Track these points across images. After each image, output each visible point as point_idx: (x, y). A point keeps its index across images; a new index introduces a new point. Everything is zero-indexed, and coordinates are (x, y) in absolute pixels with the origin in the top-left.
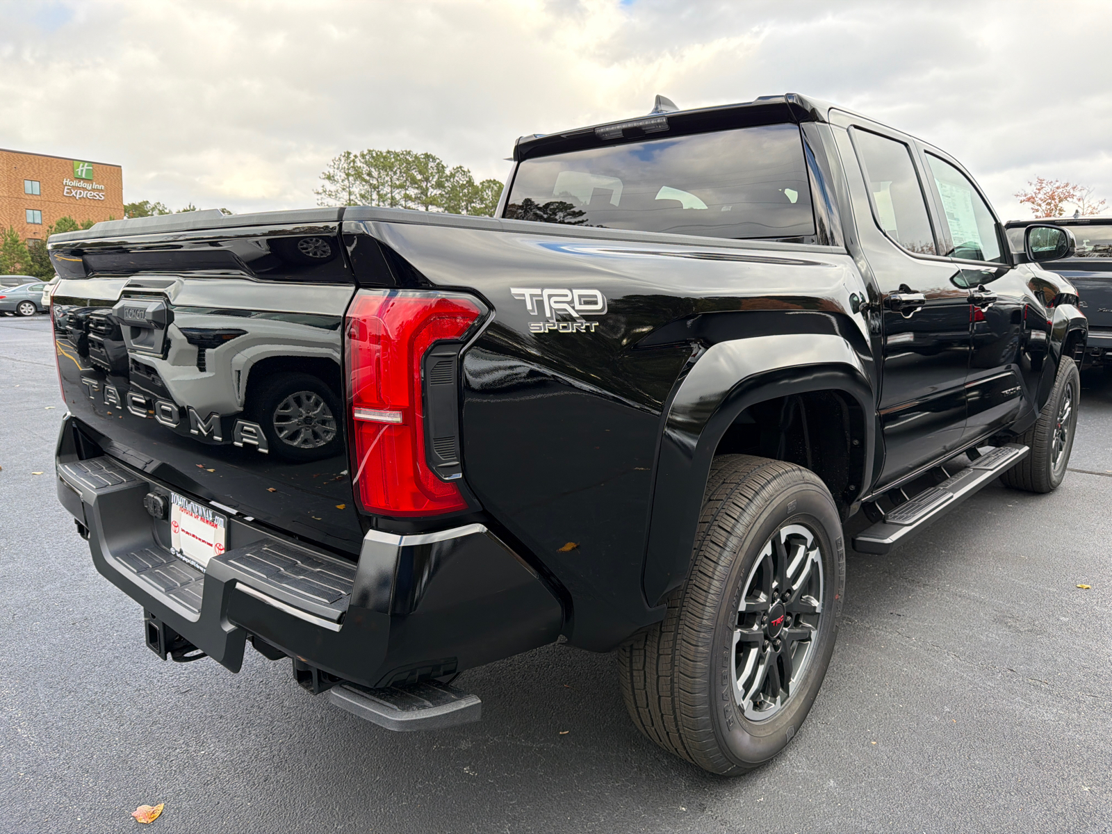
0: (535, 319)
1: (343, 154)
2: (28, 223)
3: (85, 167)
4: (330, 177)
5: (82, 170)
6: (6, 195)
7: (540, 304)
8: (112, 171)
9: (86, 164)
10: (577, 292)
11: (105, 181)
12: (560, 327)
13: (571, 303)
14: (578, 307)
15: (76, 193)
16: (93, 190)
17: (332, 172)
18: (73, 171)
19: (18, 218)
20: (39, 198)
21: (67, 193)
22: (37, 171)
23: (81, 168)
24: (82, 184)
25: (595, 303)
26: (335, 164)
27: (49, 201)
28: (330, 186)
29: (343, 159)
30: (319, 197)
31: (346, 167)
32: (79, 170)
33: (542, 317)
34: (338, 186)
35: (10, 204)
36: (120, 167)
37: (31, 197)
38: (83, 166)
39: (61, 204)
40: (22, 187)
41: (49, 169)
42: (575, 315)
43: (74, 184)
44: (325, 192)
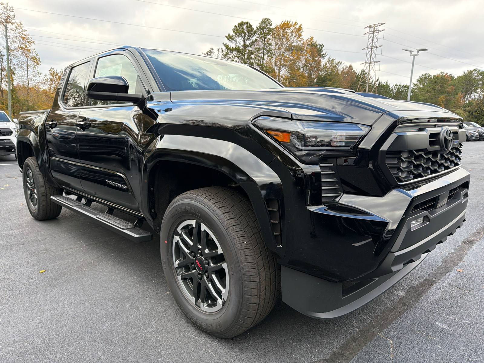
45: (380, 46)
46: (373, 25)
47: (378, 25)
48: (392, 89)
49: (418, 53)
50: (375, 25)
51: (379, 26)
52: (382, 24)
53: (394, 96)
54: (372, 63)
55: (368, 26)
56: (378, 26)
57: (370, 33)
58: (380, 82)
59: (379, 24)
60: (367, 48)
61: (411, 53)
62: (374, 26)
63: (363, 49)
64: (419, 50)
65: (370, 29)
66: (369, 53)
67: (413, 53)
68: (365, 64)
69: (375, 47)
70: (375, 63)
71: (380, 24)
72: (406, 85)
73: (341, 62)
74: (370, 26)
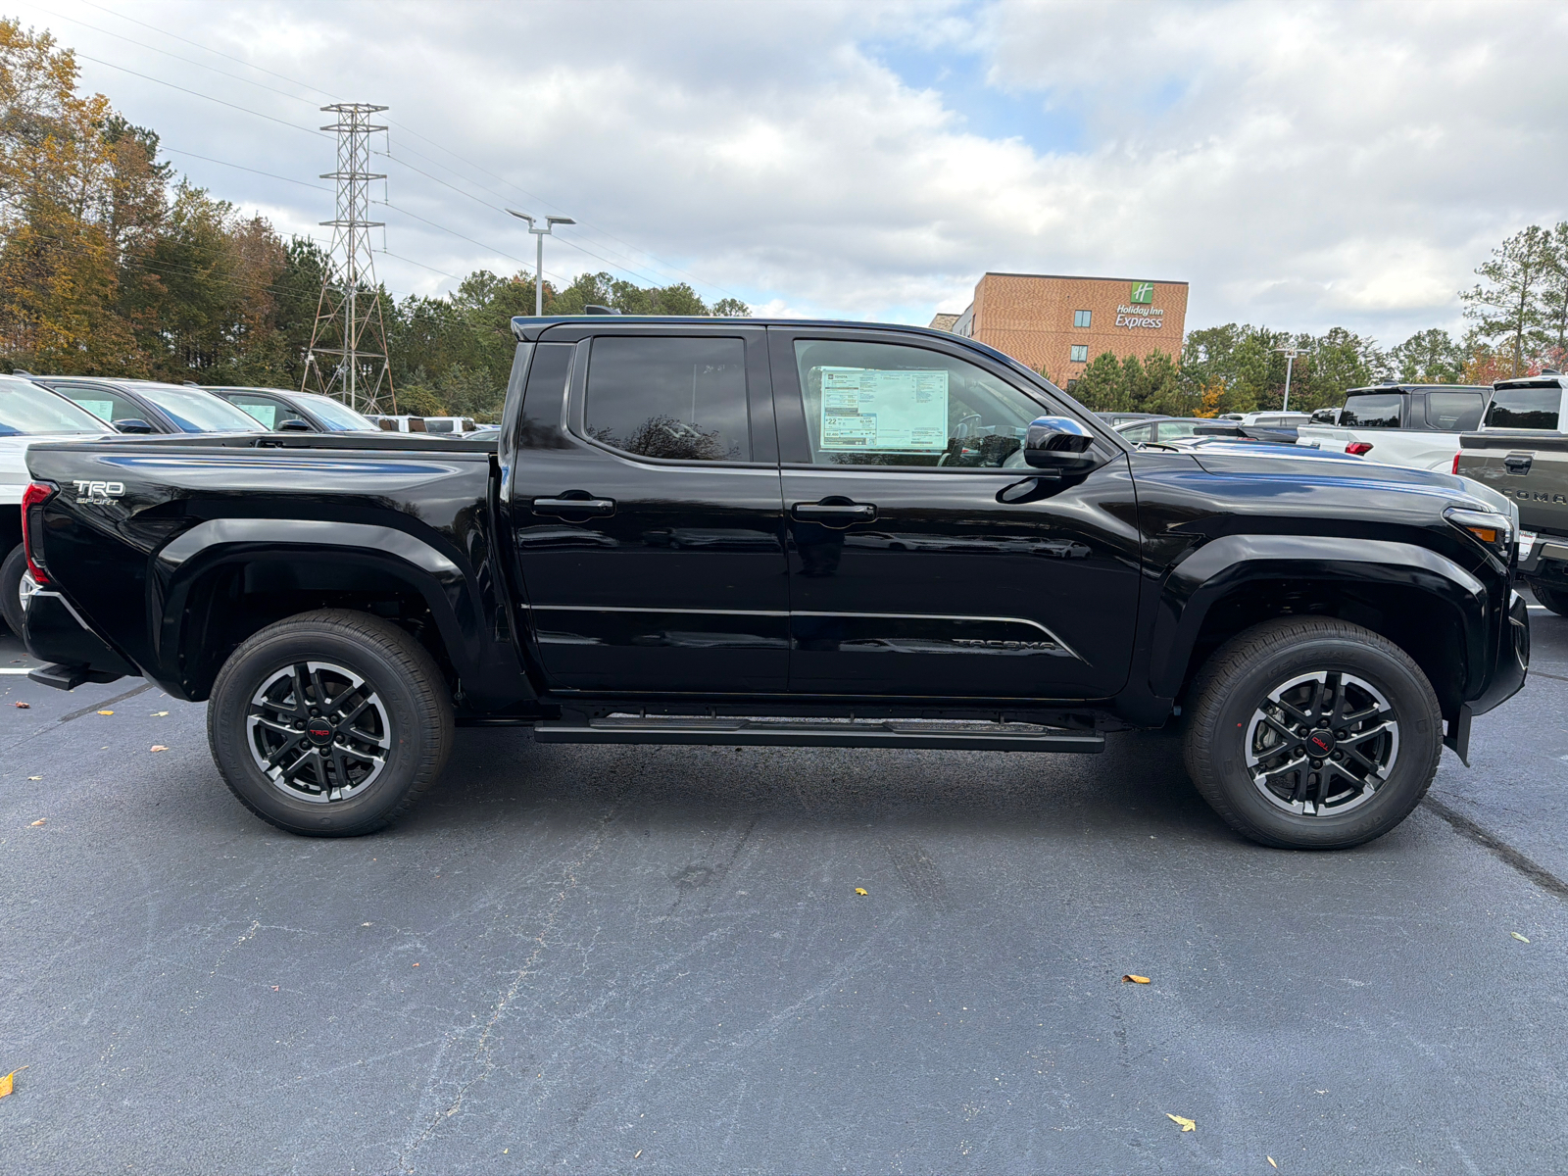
0: (82, 496)
1: (1525, 232)
2: (1072, 361)
3: (1145, 289)
4: (1494, 271)
5: (1141, 293)
6: (1054, 330)
7: (87, 489)
8: (1176, 290)
9: (1147, 284)
10: (109, 483)
11: (1166, 304)
12: (95, 501)
13: (104, 489)
14: (108, 491)
15: (1129, 322)
16: (1150, 316)
17: (1499, 262)
18: (1130, 295)
19: (1062, 356)
20: (1088, 330)
21: (1120, 322)
22: (1090, 299)
23: (1139, 290)
24: (1138, 310)
25: (119, 490)
26: (1506, 248)
27: (1099, 334)
28: (1488, 284)
29: (1522, 240)
30: (1469, 302)
31: (1526, 252)
32: (1138, 292)
33: (86, 496)
34: (1506, 284)
35: (1056, 340)
36: (1187, 283)
37: (1079, 330)
38: (1142, 288)
39: (1111, 337)
40: (1072, 319)
41: (1104, 295)
42: (105, 495)
43: (1128, 310)
44: (1480, 294)
45: (378, 177)
46: (351, 105)
47: (367, 109)
48: (400, 311)
49: (550, 227)
50: (357, 105)
51: (369, 112)
52: (377, 109)
53: (409, 330)
54: (360, 226)
55: (332, 106)
56: (365, 111)
57: (342, 128)
58: (361, 285)
59: (368, 105)
60: (338, 176)
61: (531, 226)
62: (352, 108)
63: (322, 177)
64: (553, 221)
65: (341, 118)
66: (346, 191)
67: (536, 226)
68: (337, 226)
69: (364, 176)
70: (367, 227)
71: (373, 107)
72: (442, 302)
73: (230, 204)
74: (338, 106)
